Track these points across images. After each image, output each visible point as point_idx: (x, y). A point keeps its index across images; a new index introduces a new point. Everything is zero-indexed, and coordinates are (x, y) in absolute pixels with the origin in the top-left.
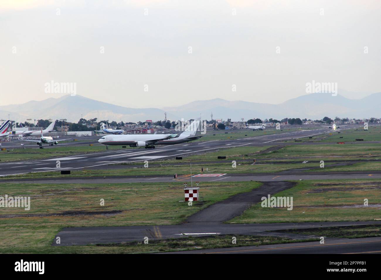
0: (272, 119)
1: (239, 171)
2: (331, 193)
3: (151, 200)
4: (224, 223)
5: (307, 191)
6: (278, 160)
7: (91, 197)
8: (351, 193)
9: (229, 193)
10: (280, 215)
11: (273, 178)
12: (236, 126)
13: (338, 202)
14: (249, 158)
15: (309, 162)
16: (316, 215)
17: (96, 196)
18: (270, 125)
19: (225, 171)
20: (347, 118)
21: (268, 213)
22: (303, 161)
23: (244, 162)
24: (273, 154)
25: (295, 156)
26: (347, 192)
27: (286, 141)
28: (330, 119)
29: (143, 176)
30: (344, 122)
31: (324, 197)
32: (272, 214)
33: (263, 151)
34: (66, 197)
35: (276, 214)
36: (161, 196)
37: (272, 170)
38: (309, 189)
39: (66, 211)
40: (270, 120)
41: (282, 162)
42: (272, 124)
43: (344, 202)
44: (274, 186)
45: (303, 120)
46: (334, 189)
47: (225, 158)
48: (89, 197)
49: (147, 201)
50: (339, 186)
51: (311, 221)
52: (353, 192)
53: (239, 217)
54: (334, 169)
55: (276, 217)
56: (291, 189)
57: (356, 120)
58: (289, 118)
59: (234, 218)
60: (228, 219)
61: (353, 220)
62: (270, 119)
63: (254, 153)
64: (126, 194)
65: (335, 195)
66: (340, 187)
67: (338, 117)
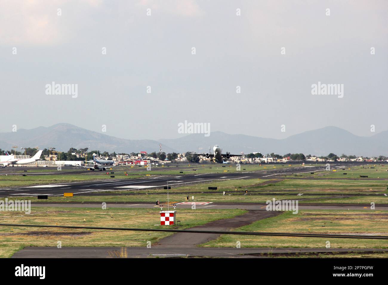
0: (273, 153)
1: (227, 200)
2: (319, 222)
3: (126, 224)
4: (197, 246)
5: (293, 219)
6: (271, 192)
7: (63, 220)
8: (340, 222)
9: (210, 219)
10: (258, 241)
11: (261, 208)
12: (235, 159)
13: (324, 230)
14: (243, 190)
15: (305, 195)
16: (297, 241)
17: (68, 218)
18: (271, 160)
19: (212, 200)
20: (355, 156)
21: (247, 238)
22: (298, 194)
23: (235, 193)
24: (269, 187)
25: (291, 189)
26: (336, 221)
27: (286, 176)
28: (336, 156)
29: (124, 202)
30: (351, 159)
31: (310, 226)
32: (251, 240)
33: (258, 184)
34: (36, 219)
35: (255, 240)
36: (136, 220)
37: (262, 201)
38: (296, 218)
39: (32, 231)
40: (271, 154)
41: (276, 194)
42: (273, 159)
43: (330, 230)
44: (259, 214)
45: (307, 156)
46: (323, 219)
47: (216, 188)
48: (61, 219)
49: (121, 224)
50: (329, 216)
51: (290, 246)
52: (342, 222)
53: (214, 241)
54: (329, 201)
55: (254, 242)
56: (277, 216)
57: (364, 157)
58: (292, 154)
59: (208, 241)
60: (202, 243)
61: (336, 247)
63: (249, 185)
64: (100, 217)
65: (322, 223)
66: (329, 217)
67: (344, 155)
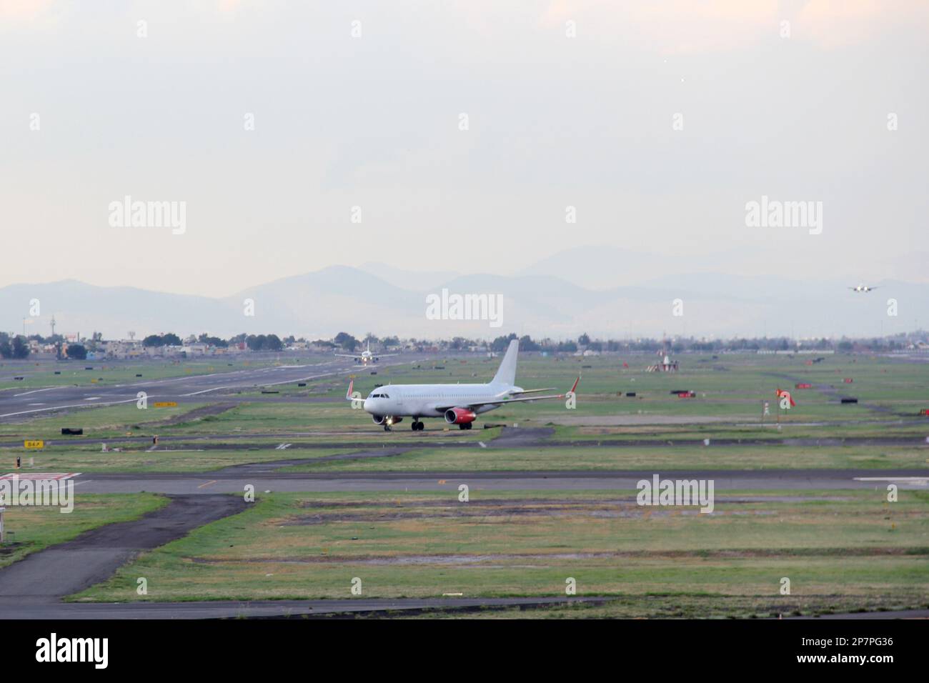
0: (206, 335)
1: (114, 466)
2: (342, 526)
4: (63, 599)
5: (282, 519)
6: (215, 442)
8: (391, 525)
9: (83, 523)
10: (208, 582)
11: (200, 487)
12: (114, 351)
13: (358, 549)
14: (143, 434)
15: (294, 447)
16: (299, 582)
18: (201, 350)
19: (78, 466)
20: (395, 337)
21: (179, 576)
22: (277, 445)
23: (129, 444)
24: (205, 424)
25: (258, 430)
26: (382, 524)
27: (239, 393)
28: (353, 338)
30: (388, 347)
31: (324, 537)
32: (189, 579)
33: (180, 418)
35: (198, 580)
37: (198, 467)
38: (288, 517)
40: (200, 337)
41: (225, 445)
42: (206, 348)
43: (373, 549)
44: (199, 508)
45: (286, 340)
46: (349, 517)
47: (80, 432)
50: (362, 509)
51: (285, 597)
52: (396, 525)
53: (103, 585)
54: (355, 467)
55: (198, 586)
56: (242, 514)
57: (418, 341)
58: (249, 334)
59: (89, 587)
60: (75, 591)
61: (392, 596)
62: (202, 334)
63: (157, 420)
65: (352, 531)
66: (365, 512)
67: (372, 335)
